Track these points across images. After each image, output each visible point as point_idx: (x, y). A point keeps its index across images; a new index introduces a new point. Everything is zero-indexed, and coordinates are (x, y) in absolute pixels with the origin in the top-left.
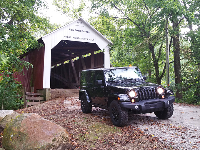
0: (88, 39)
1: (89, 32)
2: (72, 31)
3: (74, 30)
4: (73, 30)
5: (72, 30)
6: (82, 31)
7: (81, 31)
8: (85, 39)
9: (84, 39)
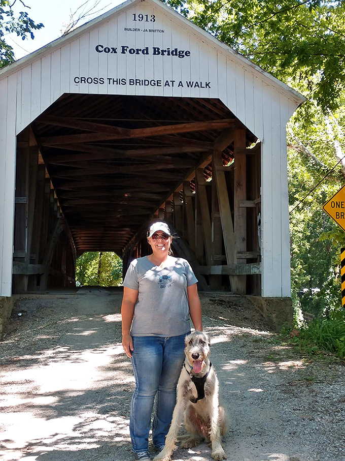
0: (181, 84)
1: (188, 53)
2: (111, 55)
3: (119, 50)
4: (114, 51)
5: (107, 50)
6: (156, 51)
7: (151, 51)
8: (167, 84)
9: (163, 83)
